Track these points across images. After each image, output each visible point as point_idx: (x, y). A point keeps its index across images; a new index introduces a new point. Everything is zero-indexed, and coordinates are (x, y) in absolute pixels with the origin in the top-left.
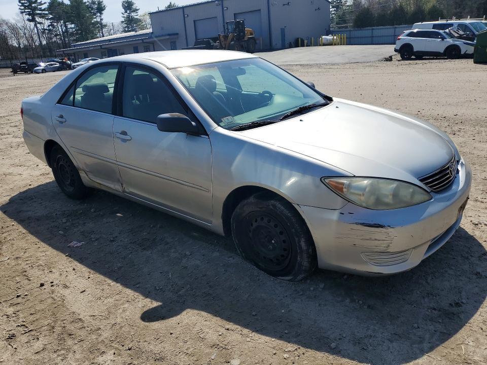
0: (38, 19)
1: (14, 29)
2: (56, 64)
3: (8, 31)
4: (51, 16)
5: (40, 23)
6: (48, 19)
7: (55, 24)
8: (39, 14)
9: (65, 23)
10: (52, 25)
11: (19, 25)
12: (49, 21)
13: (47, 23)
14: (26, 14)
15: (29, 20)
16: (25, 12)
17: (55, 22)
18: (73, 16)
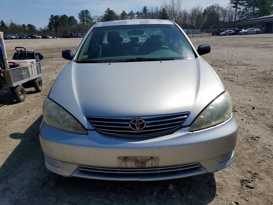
0: (238, 6)
1: (224, 12)
2: (232, 31)
3: (220, 13)
4: (247, 4)
5: (240, 8)
6: (244, 6)
7: (248, 8)
8: (240, 3)
9: (253, 8)
10: (245, 9)
11: (228, 10)
12: (245, 7)
13: (243, 8)
14: (233, 4)
15: (234, 7)
16: (233, 2)
17: (248, 7)
18: (259, 4)
